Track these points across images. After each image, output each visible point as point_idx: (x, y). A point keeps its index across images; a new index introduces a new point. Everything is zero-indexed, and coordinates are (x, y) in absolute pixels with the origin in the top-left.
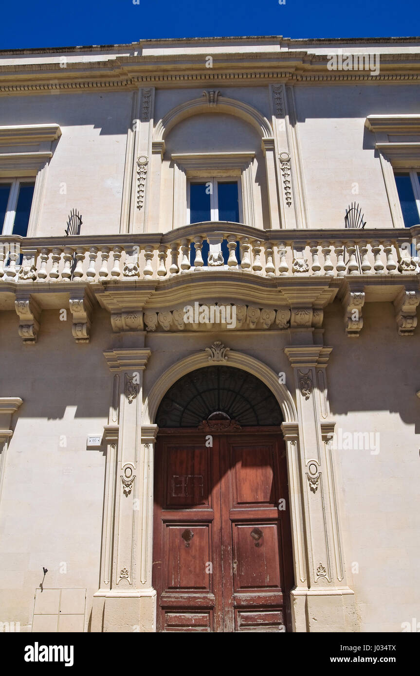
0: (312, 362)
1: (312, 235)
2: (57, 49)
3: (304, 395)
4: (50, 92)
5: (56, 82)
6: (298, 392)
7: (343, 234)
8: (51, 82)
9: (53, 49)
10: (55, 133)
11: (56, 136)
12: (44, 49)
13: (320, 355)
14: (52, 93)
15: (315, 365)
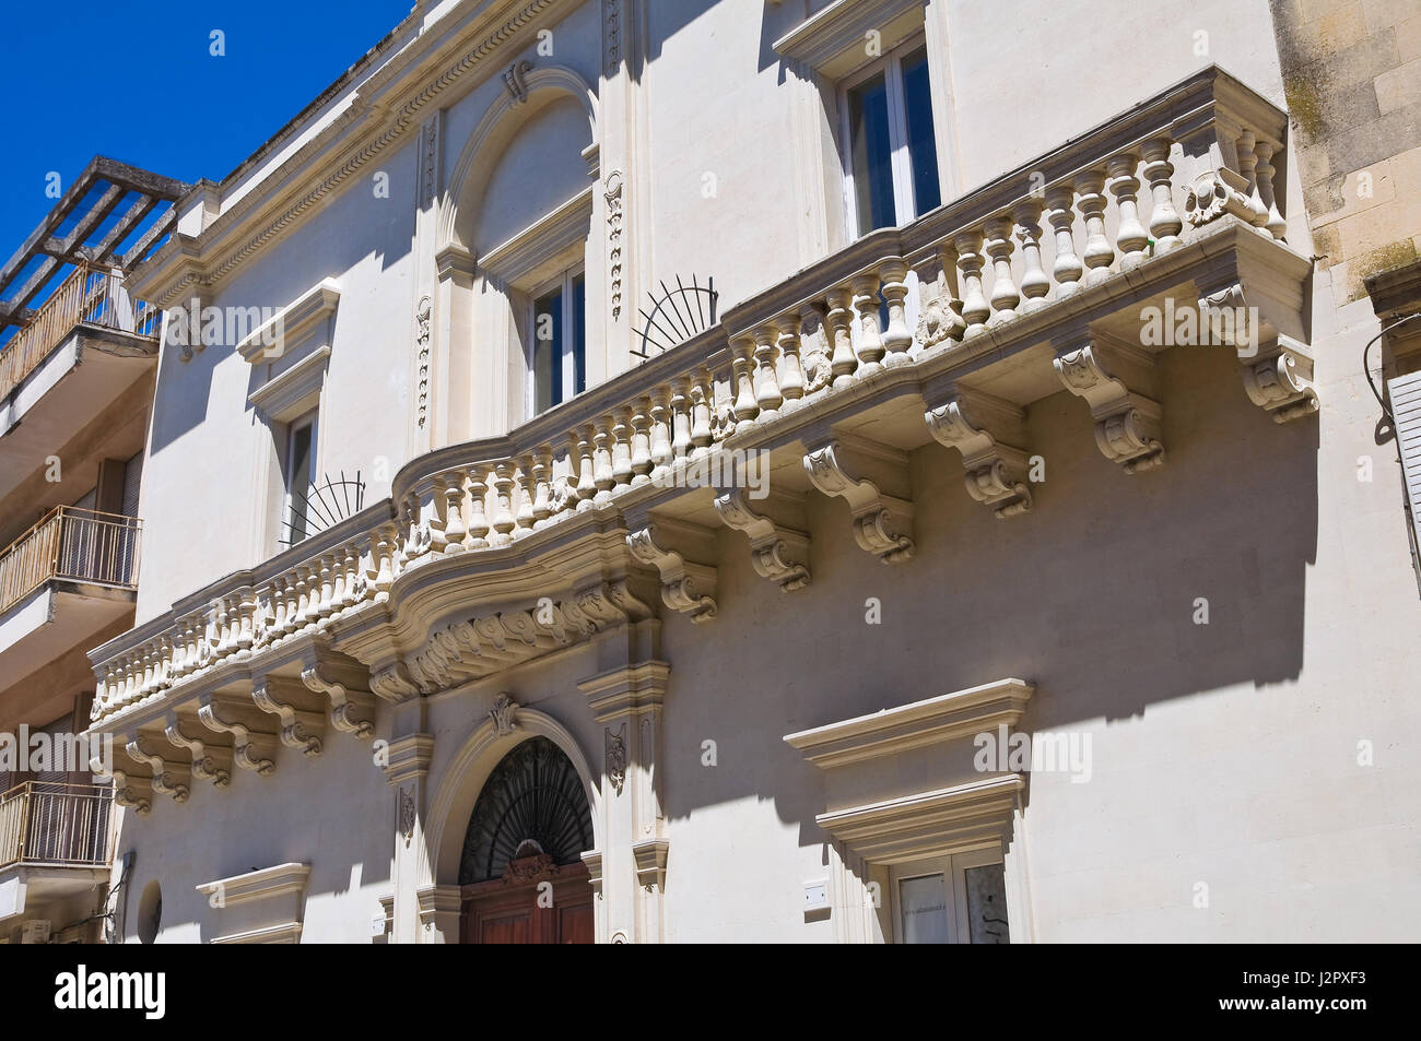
0: (622, 706)
1: (574, 413)
2: (327, 92)
3: (614, 784)
4: (323, 204)
5: (318, 182)
6: (604, 779)
7: (619, 390)
8: (313, 186)
9: (323, 95)
10: (321, 303)
11: (328, 305)
12: (313, 104)
13: (637, 685)
14: (327, 204)
15: (627, 711)
